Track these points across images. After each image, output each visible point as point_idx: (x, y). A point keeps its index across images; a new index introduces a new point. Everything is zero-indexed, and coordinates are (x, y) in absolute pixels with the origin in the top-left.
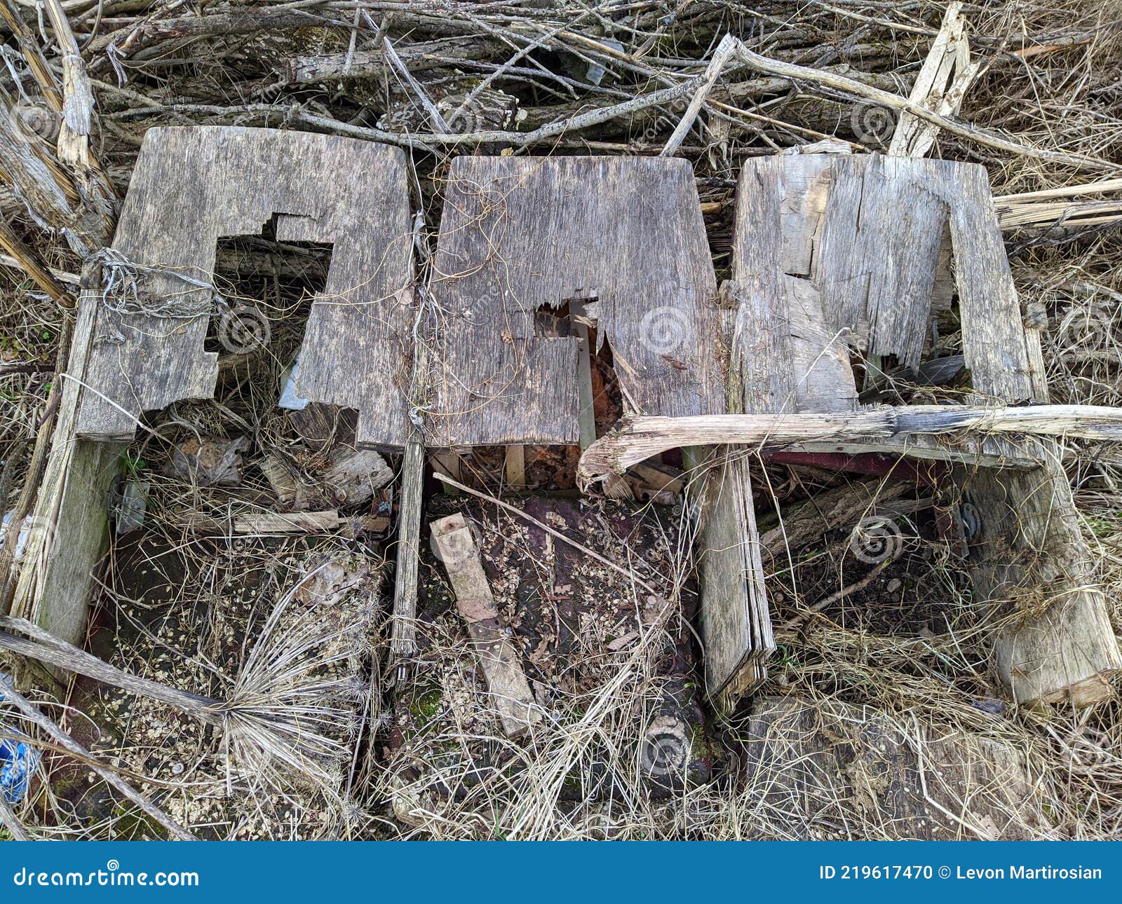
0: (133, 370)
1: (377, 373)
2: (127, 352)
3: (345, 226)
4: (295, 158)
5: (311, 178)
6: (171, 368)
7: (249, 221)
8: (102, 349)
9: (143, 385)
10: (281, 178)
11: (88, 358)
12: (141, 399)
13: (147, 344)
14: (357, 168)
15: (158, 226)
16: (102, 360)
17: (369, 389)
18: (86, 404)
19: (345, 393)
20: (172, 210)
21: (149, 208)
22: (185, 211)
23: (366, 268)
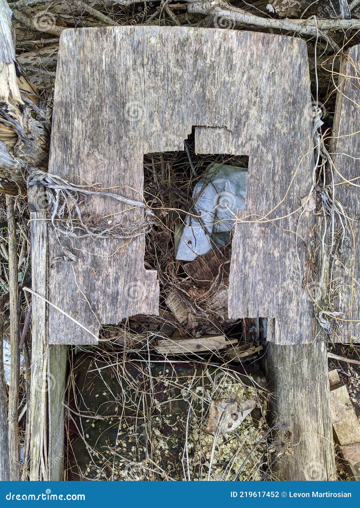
0: (87, 287)
1: (289, 281)
2: (80, 270)
3: (258, 136)
4: (208, 61)
5: (224, 84)
6: (120, 286)
7: (172, 137)
8: (58, 267)
9: (98, 301)
10: (197, 85)
11: (48, 275)
12: (98, 315)
13: (96, 263)
14: (266, 66)
15: (88, 143)
16: (60, 276)
17: (284, 297)
18: (53, 318)
19: (266, 306)
20: (98, 125)
21: (77, 123)
22: (111, 126)
23: (277, 178)
